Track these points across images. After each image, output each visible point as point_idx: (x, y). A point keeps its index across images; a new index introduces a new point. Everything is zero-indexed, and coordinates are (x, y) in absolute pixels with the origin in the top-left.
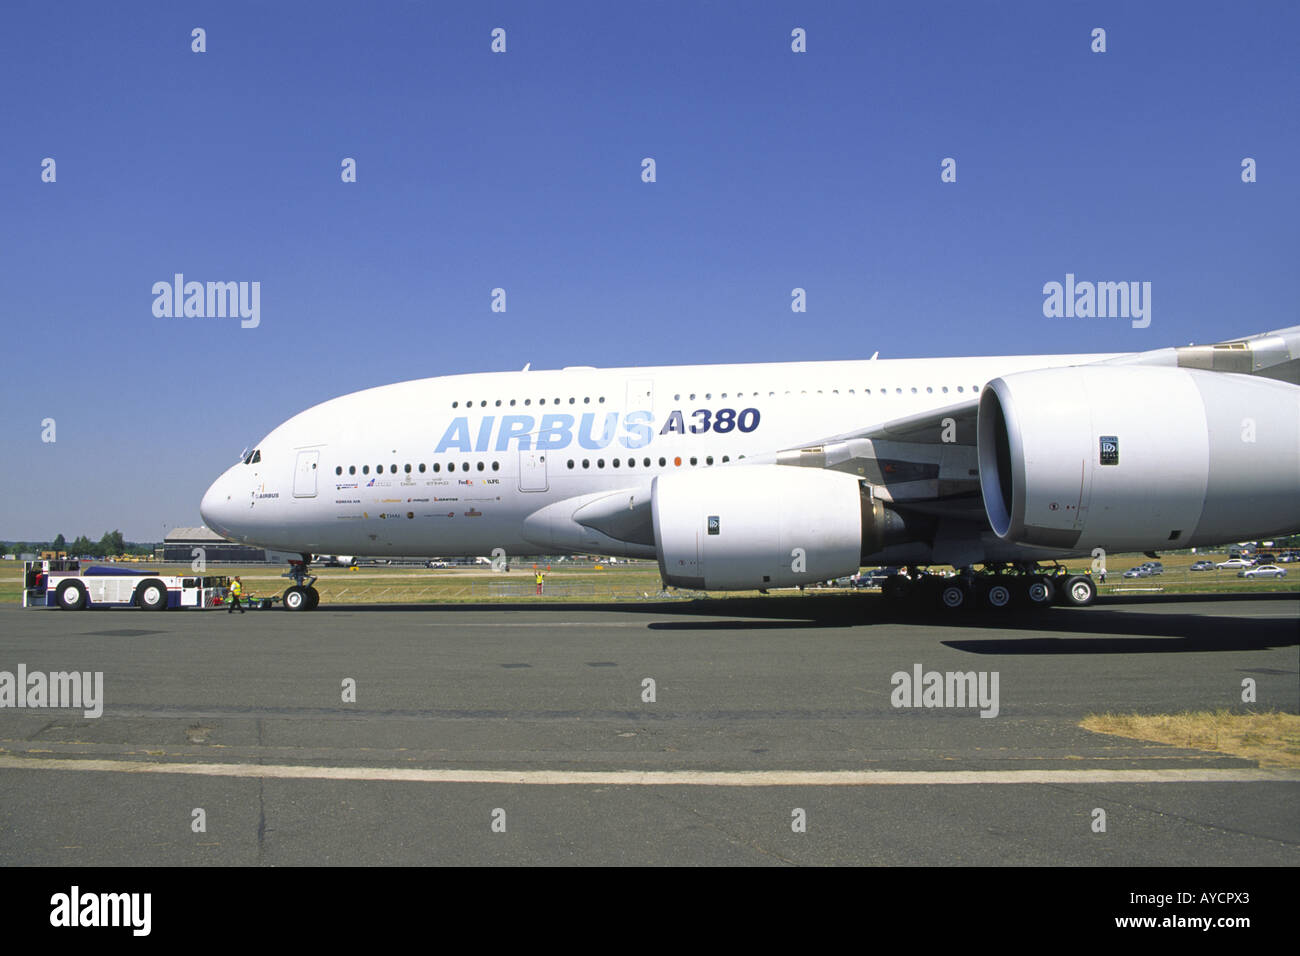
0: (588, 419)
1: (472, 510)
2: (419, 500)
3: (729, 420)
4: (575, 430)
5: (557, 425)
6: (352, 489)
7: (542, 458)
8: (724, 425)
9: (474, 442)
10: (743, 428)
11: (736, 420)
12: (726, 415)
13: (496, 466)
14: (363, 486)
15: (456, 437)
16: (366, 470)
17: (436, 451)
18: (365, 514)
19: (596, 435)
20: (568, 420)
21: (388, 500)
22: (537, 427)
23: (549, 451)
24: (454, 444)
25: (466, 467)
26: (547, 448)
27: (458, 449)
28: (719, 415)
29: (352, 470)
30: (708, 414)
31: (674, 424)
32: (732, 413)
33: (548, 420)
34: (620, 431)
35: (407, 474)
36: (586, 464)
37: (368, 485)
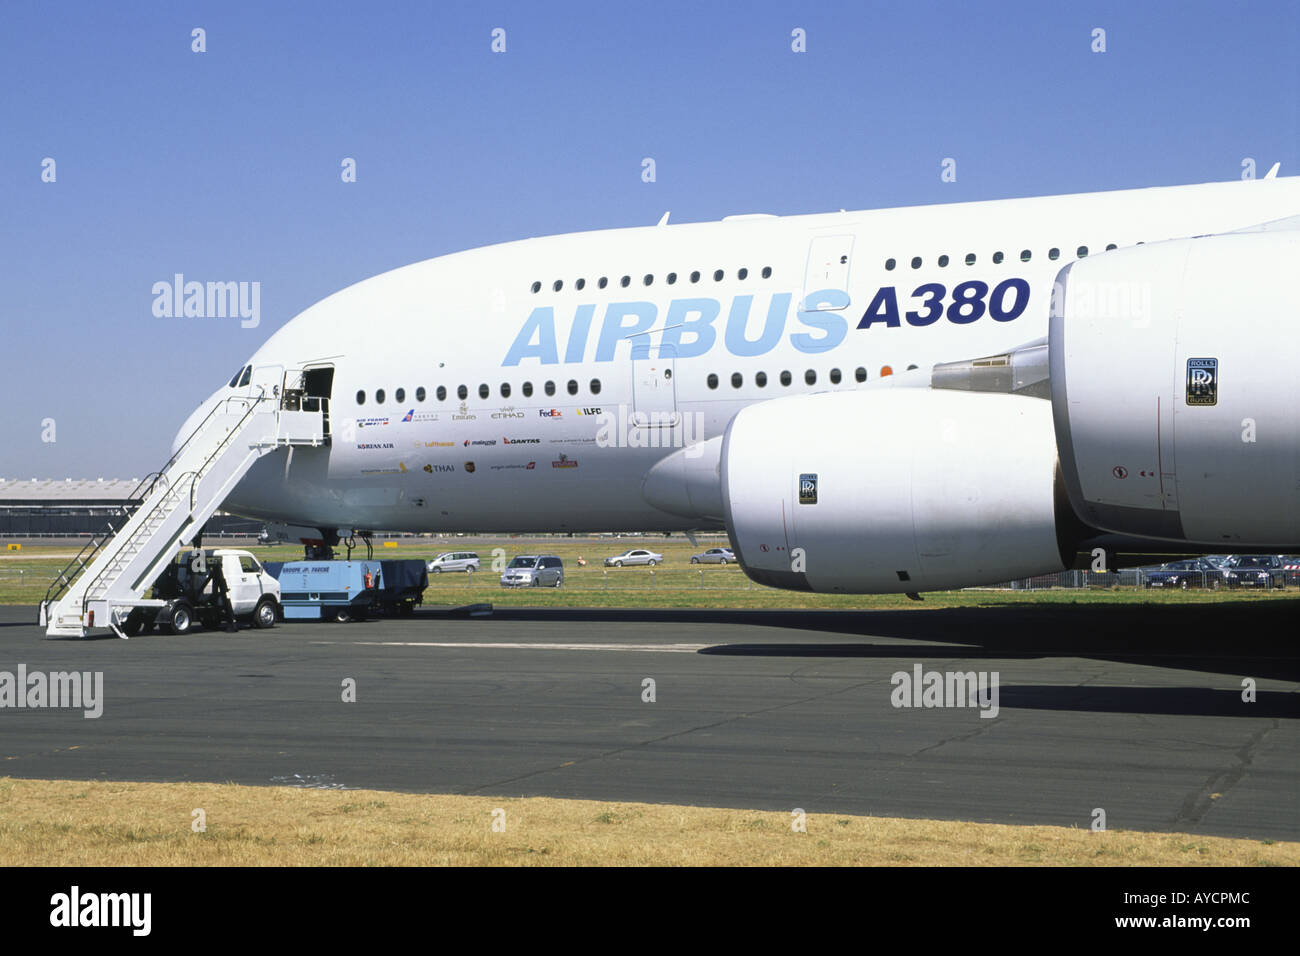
0: (742, 305)
1: (563, 458)
2: (480, 443)
3: (977, 303)
4: (720, 324)
5: (693, 316)
6: (381, 426)
7: (668, 372)
8: (966, 310)
9: (562, 349)
10: (998, 315)
11: (986, 300)
12: (970, 293)
13: (595, 387)
14: (396, 422)
15: (535, 340)
16: (400, 395)
17: (504, 364)
18: (402, 465)
19: (754, 332)
20: (710, 308)
21: (437, 444)
22: (660, 322)
23: (679, 361)
24: (532, 352)
25: (550, 389)
26: (677, 355)
27: (538, 359)
28: (959, 292)
29: (380, 396)
30: (939, 290)
31: (883, 309)
32: (981, 288)
33: (679, 308)
34: (793, 325)
35: (461, 401)
36: (737, 381)
37: (405, 420)
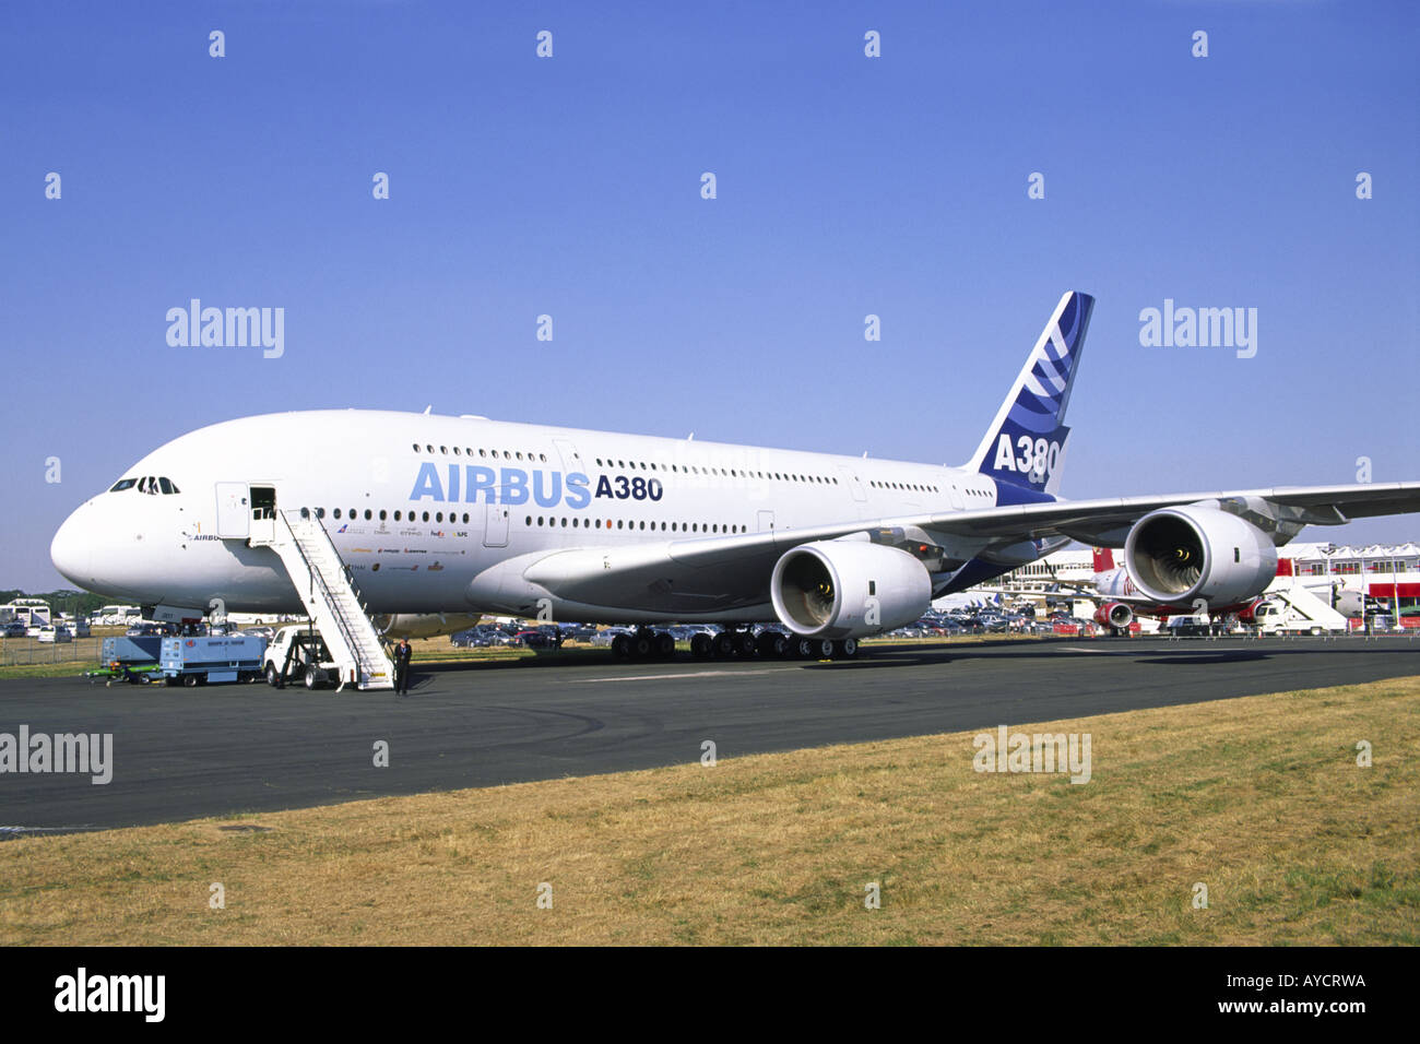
0: (537, 477)
1: (437, 563)
2: (389, 551)
5: (514, 479)
7: (506, 513)
9: (445, 492)
16: (337, 513)
17: (412, 499)
19: (547, 493)
20: (521, 475)
21: (358, 549)
22: (498, 481)
23: (510, 506)
24: (426, 492)
26: (509, 503)
27: (432, 498)
29: (321, 513)
33: (504, 474)
35: (381, 522)
36: (540, 521)
37: (340, 531)
